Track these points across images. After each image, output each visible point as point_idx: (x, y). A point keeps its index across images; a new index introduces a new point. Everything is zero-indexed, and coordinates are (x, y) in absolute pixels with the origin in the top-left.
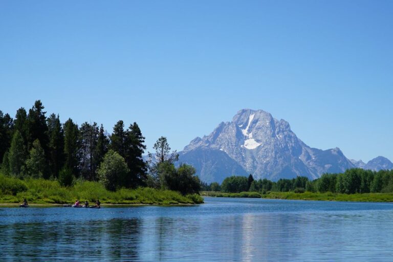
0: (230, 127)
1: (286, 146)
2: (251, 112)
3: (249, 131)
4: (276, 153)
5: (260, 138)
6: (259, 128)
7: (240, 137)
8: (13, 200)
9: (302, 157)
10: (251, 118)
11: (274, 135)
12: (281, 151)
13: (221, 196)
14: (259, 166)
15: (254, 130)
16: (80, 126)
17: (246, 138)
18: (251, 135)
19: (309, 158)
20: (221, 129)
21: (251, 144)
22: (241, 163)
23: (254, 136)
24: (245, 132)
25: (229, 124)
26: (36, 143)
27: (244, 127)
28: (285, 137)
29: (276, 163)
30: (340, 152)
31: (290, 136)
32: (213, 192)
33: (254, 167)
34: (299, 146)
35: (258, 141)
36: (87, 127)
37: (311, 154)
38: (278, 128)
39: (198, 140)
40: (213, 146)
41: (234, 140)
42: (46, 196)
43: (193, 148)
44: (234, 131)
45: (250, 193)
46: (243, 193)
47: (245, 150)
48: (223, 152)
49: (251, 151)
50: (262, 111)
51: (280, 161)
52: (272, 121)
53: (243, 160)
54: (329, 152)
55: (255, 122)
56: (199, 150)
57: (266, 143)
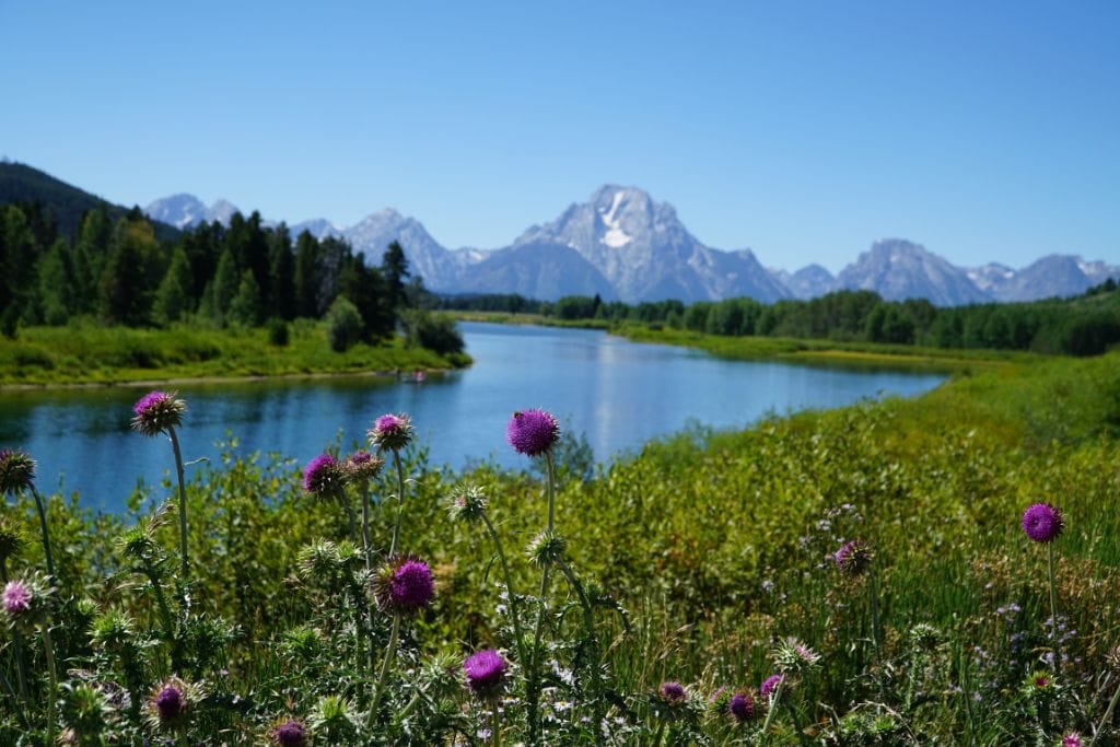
0: (586, 211)
1: (669, 244)
2: (619, 188)
3: (614, 218)
4: (654, 254)
5: (630, 229)
6: (629, 214)
7: (600, 227)
8: (195, 374)
9: (693, 261)
10: (618, 198)
11: (651, 226)
12: (661, 251)
13: (551, 325)
14: (627, 272)
15: (622, 217)
16: (320, 240)
17: (609, 228)
18: (616, 224)
19: (704, 262)
20: (571, 212)
21: (616, 238)
22: (600, 268)
23: (622, 226)
24: (607, 219)
25: (584, 206)
26: (249, 274)
27: (607, 212)
28: (668, 229)
29: (653, 268)
30: (751, 257)
31: (676, 228)
32: (540, 317)
33: (619, 274)
34: (689, 244)
35: (627, 233)
36: (330, 242)
37: (708, 256)
38: (659, 214)
39: (535, 229)
40: (558, 239)
41: (590, 231)
42: (242, 365)
43: (528, 240)
44: (591, 218)
45: (595, 322)
46: (586, 321)
47: (606, 247)
48: (573, 250)
49: (616, 250)
50: (634, 189)
51: (660, 266)
52: (650, 206)
53: (604, 262)
54: (734, 255)
55: (623, 204)
56: (537, 246)
57: (640, 238)
